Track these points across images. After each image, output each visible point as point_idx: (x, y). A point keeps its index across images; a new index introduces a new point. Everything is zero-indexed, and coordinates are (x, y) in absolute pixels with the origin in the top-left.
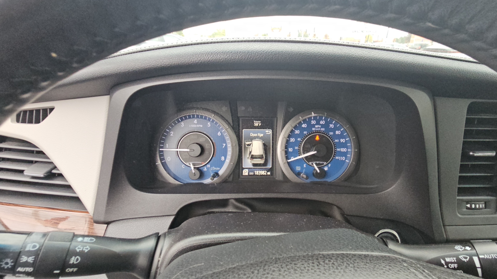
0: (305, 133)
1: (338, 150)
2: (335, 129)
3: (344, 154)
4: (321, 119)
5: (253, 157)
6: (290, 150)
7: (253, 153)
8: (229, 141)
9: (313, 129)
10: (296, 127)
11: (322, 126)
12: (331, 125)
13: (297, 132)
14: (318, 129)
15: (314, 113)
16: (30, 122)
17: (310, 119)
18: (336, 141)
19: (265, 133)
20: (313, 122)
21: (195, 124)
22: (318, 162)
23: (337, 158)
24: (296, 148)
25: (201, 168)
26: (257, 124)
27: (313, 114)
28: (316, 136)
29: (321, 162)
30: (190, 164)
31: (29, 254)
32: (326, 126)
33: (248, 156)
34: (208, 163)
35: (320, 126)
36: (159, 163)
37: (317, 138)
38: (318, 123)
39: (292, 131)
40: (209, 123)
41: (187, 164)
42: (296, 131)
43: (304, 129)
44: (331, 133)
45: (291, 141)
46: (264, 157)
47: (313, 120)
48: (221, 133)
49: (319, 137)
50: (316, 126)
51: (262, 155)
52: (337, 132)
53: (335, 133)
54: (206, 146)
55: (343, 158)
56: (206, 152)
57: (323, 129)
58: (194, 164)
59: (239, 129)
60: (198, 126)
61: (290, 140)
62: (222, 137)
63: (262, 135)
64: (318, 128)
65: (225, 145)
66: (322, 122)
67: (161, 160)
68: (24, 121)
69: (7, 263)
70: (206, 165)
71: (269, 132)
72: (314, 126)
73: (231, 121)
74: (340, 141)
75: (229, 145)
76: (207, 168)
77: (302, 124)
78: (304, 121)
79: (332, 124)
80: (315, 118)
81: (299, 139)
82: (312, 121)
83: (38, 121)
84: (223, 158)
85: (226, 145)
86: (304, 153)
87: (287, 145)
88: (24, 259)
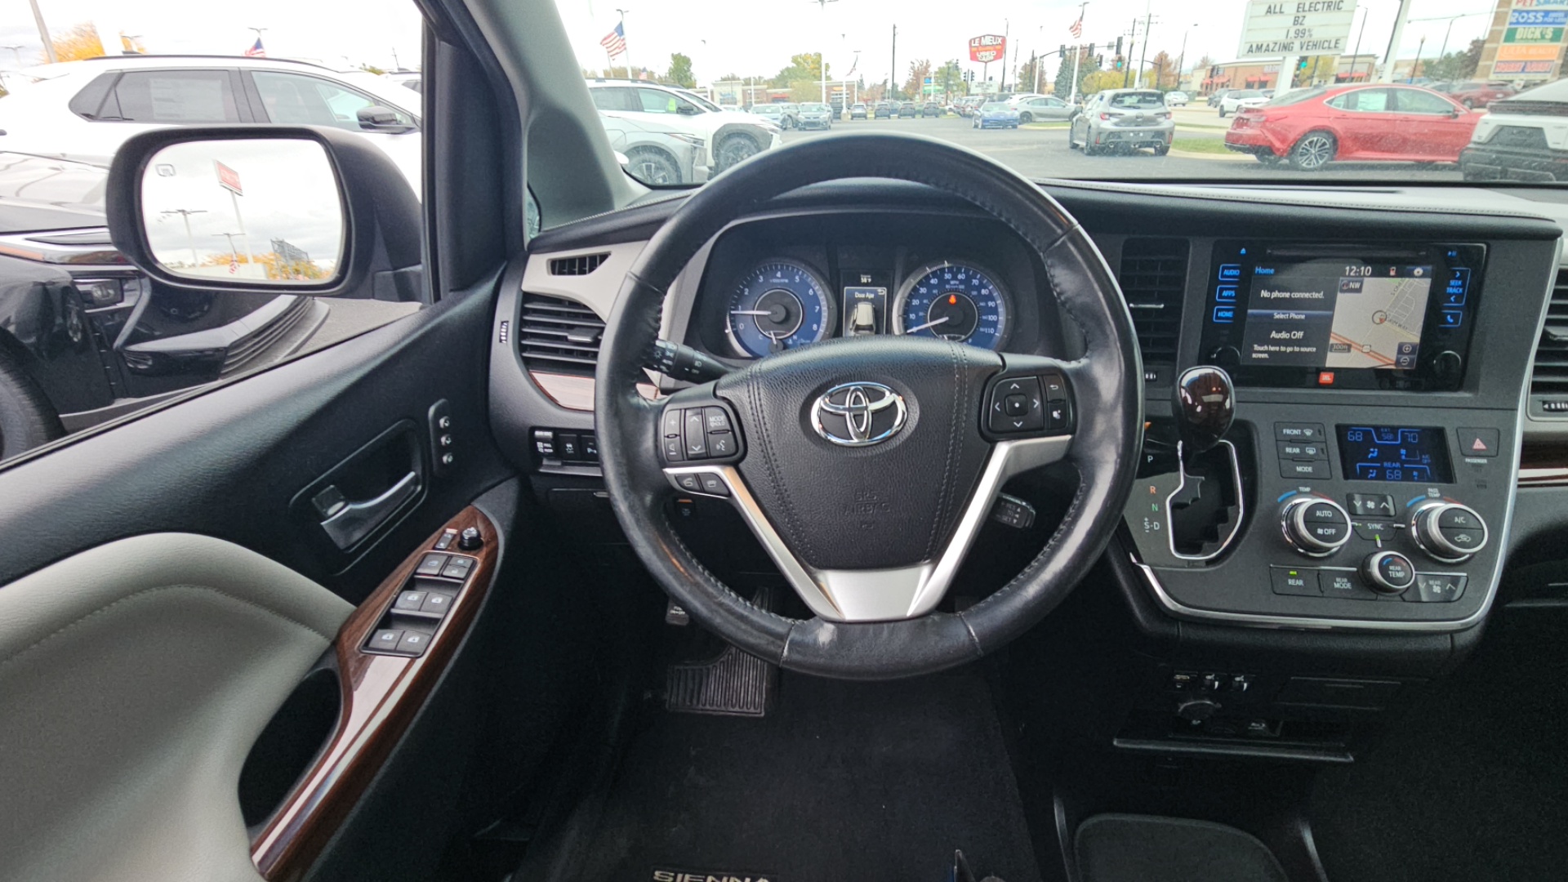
0: (935, 291)
1: (984, 317)
2: (982, 286)
3: (994, 324)
4: (959, 271)
5: (858, 328)
6: (912, 316)
7: (858, 323)
8: (824, 303)
9: (947, 286)
10: (920, 283)
11: (961, 282)
12: (974, 281)
13: (923, 290)
14: (955, 287)
15: (948, 263)
16: (572, 273)
17: (942, 271)
18: (982, 304)
19: (876, 293)
20: (948, 276)
21: (778, 278)
22: (952, 335)
23: (982, 330)
24: (921, 314)
25: (785, 341)
26: (864, 280)
27: (946, 264)
28: (949, 297)
29: (957, 336)
30: (770, 334)
31: (671, 351)
32: (967, 282)
33: (851, 326)
34: (794, 333)
35: (957, 282)
36: (729, 330)
37: (953, 300)
38: (955, 278)
39: (915, 289)
40: (797, 278)
41: (766, 334)
42: (921, 289)
43: (934, 286)
44: (974, 293)
45: (913, 304)
46: (875, 328)
47: (948, 273)
48: (814, 290)
49: (956, 299)
50: (952, 282)
51: (871, 326)
52: (984, 292)
53: (980, 292)
54: (793, 310)
55: (992, 331)
56: (793, 319)
57: (962, 287)
58: (775, 334)
59: (839, 286)
60: (782, 281)
61: (911, 302)
62: (815, 296)
63: (871, 296)
64: (955, 285)
65: (818, 307)
66: (960, 277)
67: (732, 327)
68: (561, 273)
69: (658, 354)
70: (792, 335)
71: (882, 291)
72: (948, 281)
73: (828, 276)
74: (987, 305)
75: (825, 309)
76: (793, 341)
77: (930, 279)
78: (933, 273)
79: (975, 279)
80: (950, 270)
81: (925, 301)
82: (946, 275)
83: (591, 270)
84: (815, 327)
85: (820, 309)
86: (931, 321)
87: (907, 309)
88: (668, 354)
